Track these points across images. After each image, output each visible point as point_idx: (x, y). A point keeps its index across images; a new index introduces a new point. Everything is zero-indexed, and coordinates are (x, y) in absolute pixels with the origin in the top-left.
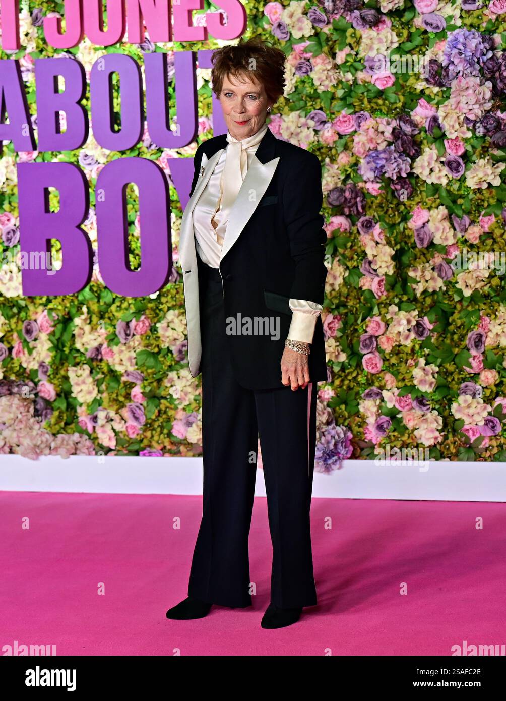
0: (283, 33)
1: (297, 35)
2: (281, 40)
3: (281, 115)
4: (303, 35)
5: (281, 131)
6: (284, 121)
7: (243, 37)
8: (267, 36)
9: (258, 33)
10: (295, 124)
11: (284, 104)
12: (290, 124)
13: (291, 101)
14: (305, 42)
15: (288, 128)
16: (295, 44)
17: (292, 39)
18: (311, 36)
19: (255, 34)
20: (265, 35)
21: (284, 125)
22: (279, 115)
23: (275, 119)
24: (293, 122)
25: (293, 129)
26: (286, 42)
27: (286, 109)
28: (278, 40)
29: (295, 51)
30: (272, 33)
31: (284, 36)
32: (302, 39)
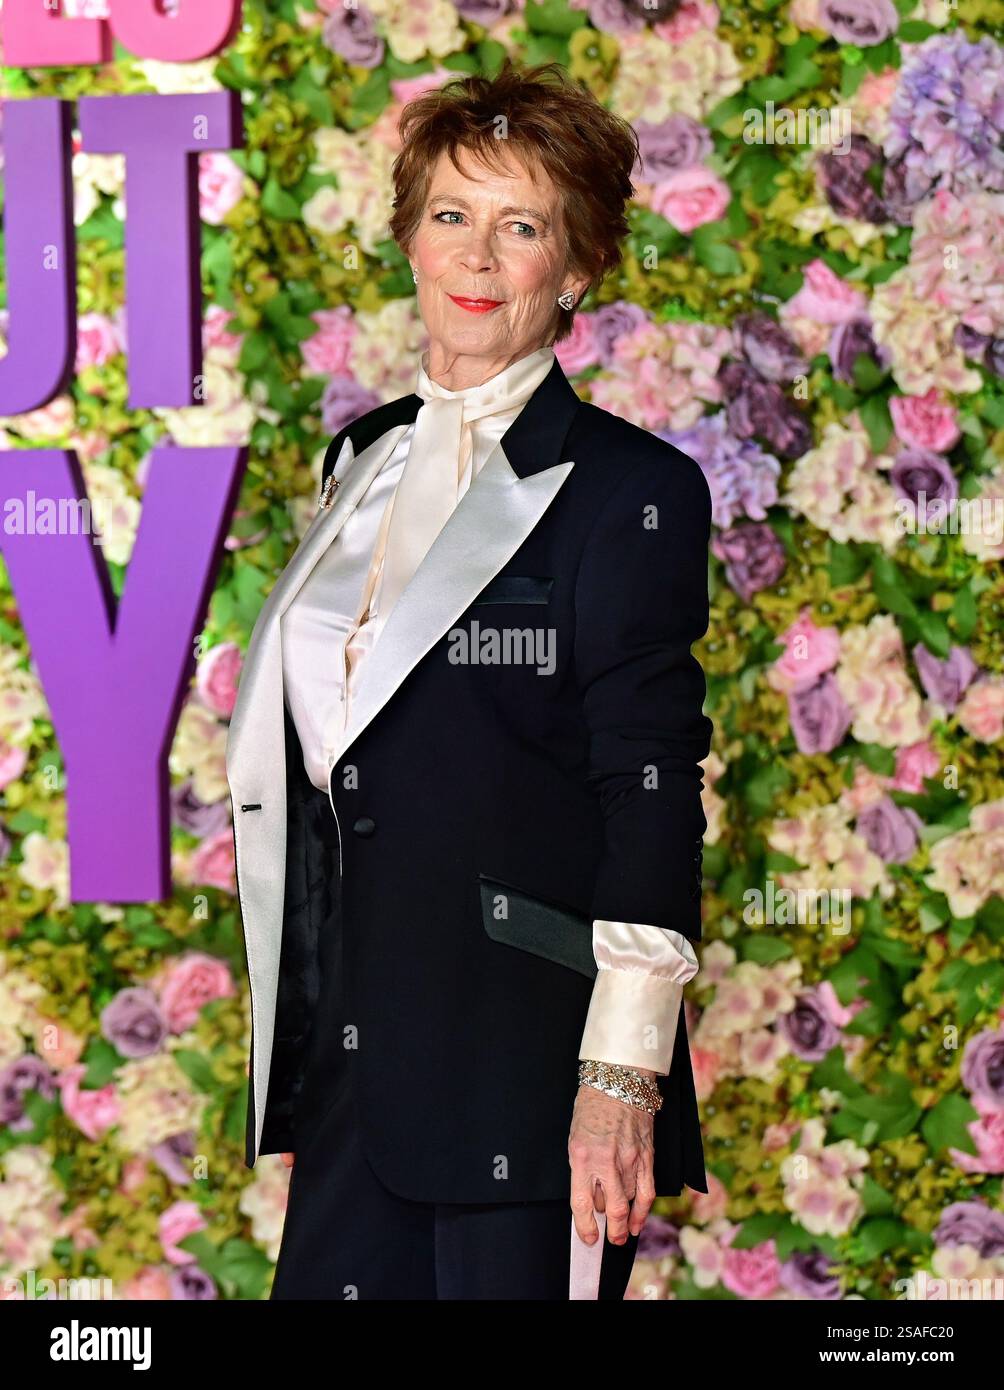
0: (363, 42)
1: (406, 48)
2: (354, 67)
3: (353, 310)
4: (428, 52)
5: (353, 365)
6: (363, 330)
7: (226, 53)
8: (309, 50)
9: (280, 39)
10: (398, 341)
11: (362, 275)
12: (382, 341)
13: (386, 264)
14: (431, 70)
15: (374, 354)
16: (401, 77)
17: (391, 63)
18: (453, 54)
19: (269, 45)
20: (301, 47)
21: (361, 344)
22: (345, 310)
23: (332, 324)
24: (390, 333)
25: (390, 356)
26: (374, 71)
27: (370, 290)
28: (345, 64)
29: (399, 100)
30: (326, 42)
31: (365, 51)
32: (425, 62)
